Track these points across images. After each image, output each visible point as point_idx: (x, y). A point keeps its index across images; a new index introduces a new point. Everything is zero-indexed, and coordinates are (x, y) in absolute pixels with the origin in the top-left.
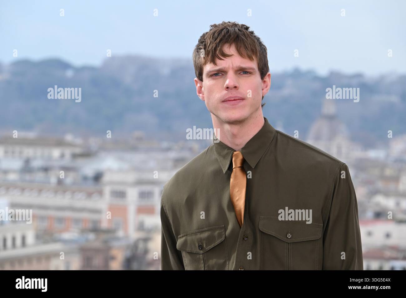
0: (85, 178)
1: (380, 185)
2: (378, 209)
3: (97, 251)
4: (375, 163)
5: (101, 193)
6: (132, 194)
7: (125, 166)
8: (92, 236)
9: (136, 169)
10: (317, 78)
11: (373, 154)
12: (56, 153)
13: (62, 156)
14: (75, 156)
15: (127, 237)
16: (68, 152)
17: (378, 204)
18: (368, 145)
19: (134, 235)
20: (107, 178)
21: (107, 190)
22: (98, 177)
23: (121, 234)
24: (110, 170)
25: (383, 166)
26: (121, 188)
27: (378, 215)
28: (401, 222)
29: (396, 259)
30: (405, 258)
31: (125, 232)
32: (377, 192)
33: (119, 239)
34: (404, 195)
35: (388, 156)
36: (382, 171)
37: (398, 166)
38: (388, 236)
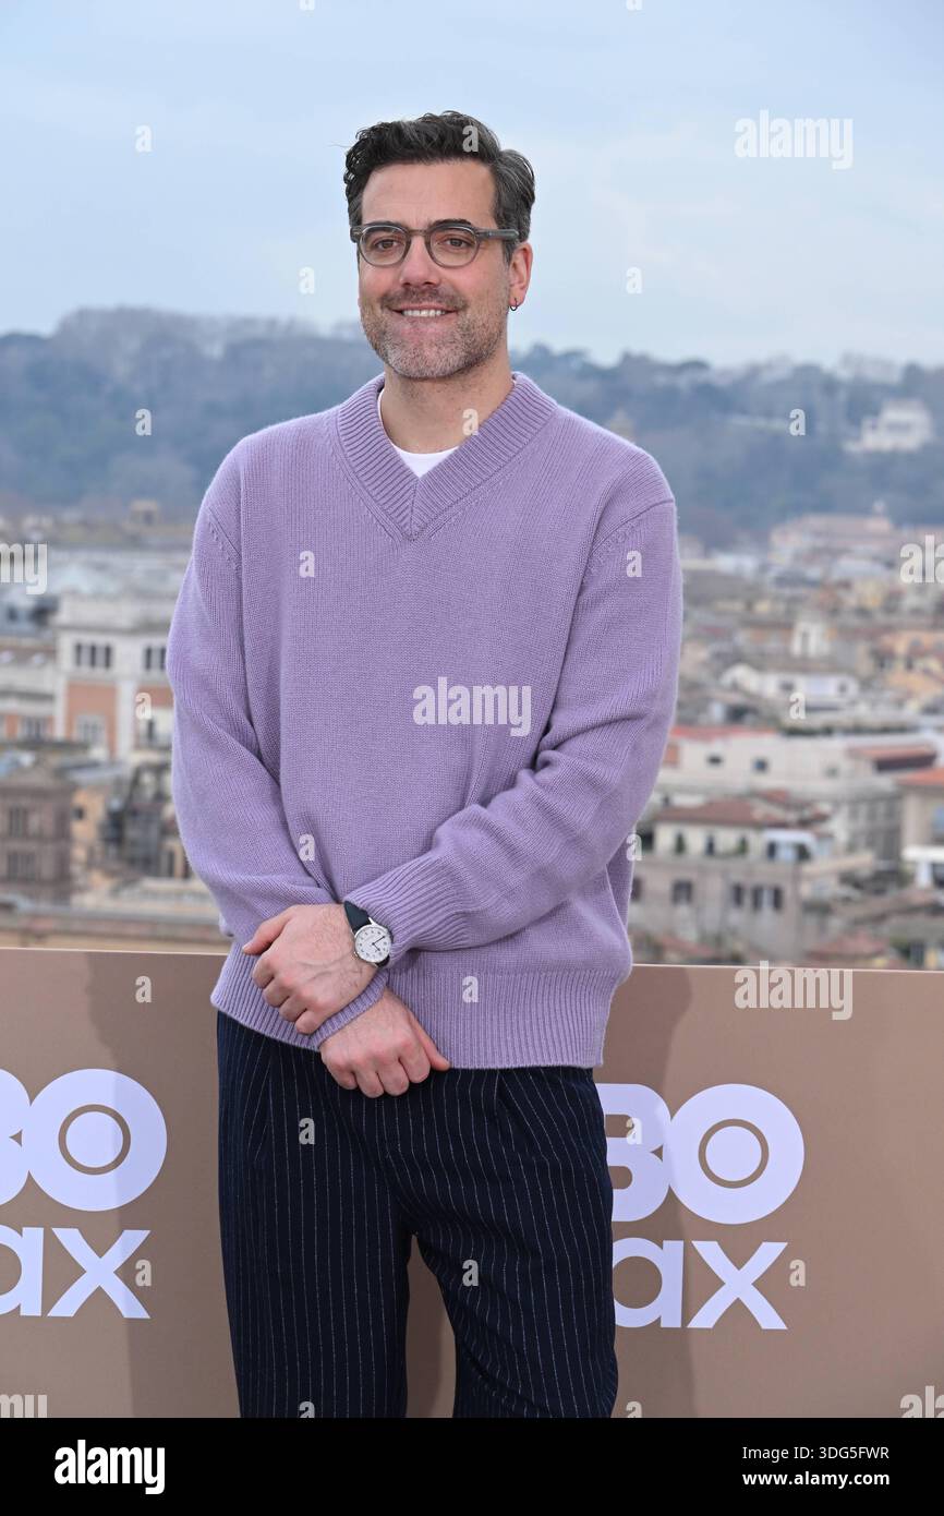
0: (12, 615)
1: (743, 638)
2: (737, 699)
3: (40, 794)
4: (733, 586)
5: (50, 652)
6: (129, 654)
7: (112, 587)
8: (26, 759)
9: (142, 594)
10: (591, 372)
11: (725, 563)
15: (113, 761)
17: (735, 687)
18: (716, 541)
19: (132, 758)
20: (64, 615)
21: (66, 644)
22: (42, 613)
23: (98, 753)
24: (74, 594)
25: (750, 593)
26: (101, 640)
27: (737, 715)
28: (794, 732)
29: (782, 825)
30: (804, 824)
31: (112, 747)
32: (736, 658)
33: (94, 765)
34: (805, 666)
35: (764, 568)
36: (749, 605)
37: (787, 592)
38: (761, 766)
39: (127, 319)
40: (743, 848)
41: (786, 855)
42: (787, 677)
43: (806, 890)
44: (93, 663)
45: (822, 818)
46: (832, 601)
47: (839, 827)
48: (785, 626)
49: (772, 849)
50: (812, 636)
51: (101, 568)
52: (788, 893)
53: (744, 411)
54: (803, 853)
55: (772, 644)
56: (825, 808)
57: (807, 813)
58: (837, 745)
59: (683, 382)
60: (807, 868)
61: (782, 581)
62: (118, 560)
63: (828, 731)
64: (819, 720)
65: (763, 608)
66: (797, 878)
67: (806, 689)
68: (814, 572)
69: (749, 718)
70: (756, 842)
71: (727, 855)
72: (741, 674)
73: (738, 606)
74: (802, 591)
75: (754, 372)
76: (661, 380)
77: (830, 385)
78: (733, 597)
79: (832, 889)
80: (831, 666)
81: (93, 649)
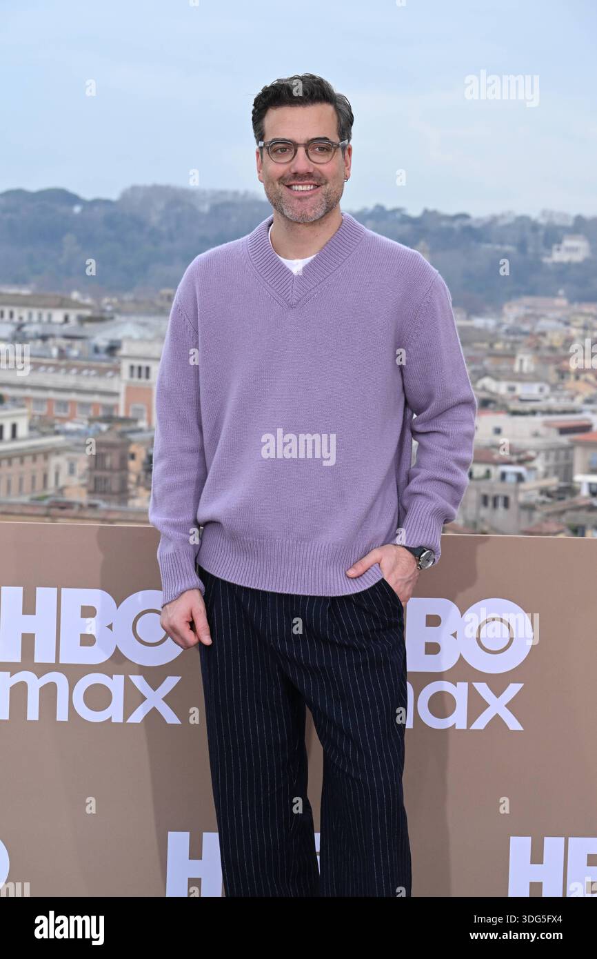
0: (96, 350)
1: (487, 363)
2: (485, 395)
3: (111, 446)
4: (482, 335)
5: (117, 370)
7: (150, 334)
8: (104, 427)
10: (407, 220)
11: (478, 322)
12: (58, 316)
13: (66, 319)
14: (82, 320)
16: (73, 315)
17: (484, 389)
20: (124, 351)
21: (125, 366)
22: (112, 349)
23: (142, 424)
24: (130, 338)
25: (492, 338)
26: (144, 364)
27: (485, 403)
28: (515, 413)
29: (509, 463)
30: (520, 462)
31: (150, 421)
32: (485, 374)
33: (141, 430)
34: (521, 378)
35: (499, 325)
36: (491, 345)
37: (512, 338)
38: (498, 431)
39: (158, 191)
40: (488, 475)
41: (511, 479)
42: (512, 384)
43: (522, 498)
44: (140, 376)
45: (531, 459)
46: (535, 342)
47: (540, 464)
48: (511, 356)
49: (503, 476)
50: (525, 362)
51: (144, 325)
52: (512, 499)
53: (488, 241)
54: (520, 478)
55: (504, 366)
56: (532, 454)
57: (522, 457)
58: (539, 419)
59: (456, 225)
60: (522, 486)
61: (508, 332)
62: (153, 321)
63: (534, 413)
64: (528, 407)
65: (499, 346)
66: (517, 492)
67: (522, 390)
68: (526, 327)
69: (491, 406)
70: (496, 472)
71: (479, 479)
72: (487, 382)
73: (486, 345)
74: (519, 338)
75: (494, 219)
76: (444, 224)
77: (535, 227)
78: (482, 341)
79: (536, 497)
80: (535, 377)
81: (140, 368)
